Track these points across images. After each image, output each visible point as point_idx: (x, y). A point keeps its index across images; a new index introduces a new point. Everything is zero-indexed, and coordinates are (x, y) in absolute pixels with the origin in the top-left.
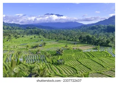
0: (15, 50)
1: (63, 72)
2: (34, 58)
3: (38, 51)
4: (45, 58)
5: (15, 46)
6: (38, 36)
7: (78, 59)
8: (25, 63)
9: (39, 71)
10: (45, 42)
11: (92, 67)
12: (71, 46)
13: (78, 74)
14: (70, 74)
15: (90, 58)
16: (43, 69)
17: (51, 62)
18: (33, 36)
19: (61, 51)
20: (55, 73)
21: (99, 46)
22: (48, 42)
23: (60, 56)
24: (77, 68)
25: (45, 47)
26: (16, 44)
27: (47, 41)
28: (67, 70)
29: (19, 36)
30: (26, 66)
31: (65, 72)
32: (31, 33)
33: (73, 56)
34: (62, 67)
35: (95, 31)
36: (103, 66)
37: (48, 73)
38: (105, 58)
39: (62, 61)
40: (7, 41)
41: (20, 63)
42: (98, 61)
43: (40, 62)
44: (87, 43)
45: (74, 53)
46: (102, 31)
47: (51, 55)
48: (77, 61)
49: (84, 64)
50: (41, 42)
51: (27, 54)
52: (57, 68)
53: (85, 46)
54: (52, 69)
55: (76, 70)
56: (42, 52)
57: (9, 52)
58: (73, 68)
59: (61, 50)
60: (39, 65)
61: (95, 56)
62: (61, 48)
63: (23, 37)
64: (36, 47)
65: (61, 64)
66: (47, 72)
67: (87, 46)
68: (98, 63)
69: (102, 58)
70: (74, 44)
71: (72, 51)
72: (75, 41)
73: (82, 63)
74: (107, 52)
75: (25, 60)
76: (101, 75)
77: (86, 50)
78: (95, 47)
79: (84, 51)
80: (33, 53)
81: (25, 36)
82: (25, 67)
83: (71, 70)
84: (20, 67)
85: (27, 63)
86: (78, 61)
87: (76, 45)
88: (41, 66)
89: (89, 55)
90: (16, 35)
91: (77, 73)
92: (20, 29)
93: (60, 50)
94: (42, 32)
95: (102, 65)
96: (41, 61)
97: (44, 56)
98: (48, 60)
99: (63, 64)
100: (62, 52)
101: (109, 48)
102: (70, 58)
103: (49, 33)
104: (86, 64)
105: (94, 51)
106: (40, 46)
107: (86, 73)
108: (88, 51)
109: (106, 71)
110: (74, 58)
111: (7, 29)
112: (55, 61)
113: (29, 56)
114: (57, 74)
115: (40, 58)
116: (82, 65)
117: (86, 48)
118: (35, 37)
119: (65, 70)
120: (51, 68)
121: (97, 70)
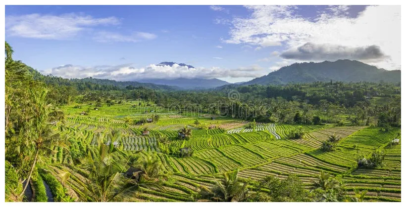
0: (106, 125)
1: (190, 169)
2: (137, 141)
3: (145, 130)
4: (158, 144)
5: (107, 119)
6: (146, 104)
7: (218, 147)
8: (121, 149)
9: (146, 165)
10: (158, 114)
11: (243, 160)
12: (205, 124)
13: (217, 174)
14: (202, 174)
15: (239, 144)
16: (153, 163)
17: (168, 151)
18: (136, 103)
19: (187, 132)
20: (175, 171)
21: (254, 123)
22: (162, 114)
23: (185, 141)
24: (215, 163)
25: (158, 123)
26: (108, 115)
27: (163, 112)
28: (198, 166)
29: (113, 101)
30: (124, 155)
31: (194, 170)
32: (134, 97)
33: (208, 141)
34: (187, 162)
35: (248, 96)
36: (261, 157)
37: (162, 170)
38: (264, 143)
39: (189, 150)
40: (95, 109)
41: (114, 150)
42: (252, 148)
43: (148, 150)
44: (235, 118)
45: (211, 136)
46: (260, 96)
47: (169, 138)
48: (215, 150)
49: (229, 156)
50: (151, 114)
51: (126, 135)
52: (179, 163)
53: (231, 122)
54: (170, 163)
55: (215, 167)
56: (152, 132)
57: (96, 128)
58: (209, 163)
59: (186, 129)
60: (145, 155)
61: (248, 141)
62: (186, 127)
63: (120, 103)
64: (141, 122)
65: (186, 155)
66: (160, 168)
67: (234, 122)
68: (253, 153)
69: (259, 143)
70: (212, 119)
71: (207, 133)
72: (214, 113)
73: (225, 154)
74: (267, 132)
75: (122, 144)
76: (257, 171)
77: (232, 130)
78: (247, 124)
79: (229, 132)
80: (136, 133)
81: (124, 101)
82: (121, 156)
83: (205, 167)
84: (113, 155)
85: (125, 149)
86: (217, 150)
87: (214, 121)
88: (150, 158)
89: (237, 139)
90: (109, 100)
91: (216, 172)
92: (116, 90)
93: (184, 130)
94: (153, 95)
95: (259, 155)
96: (150, 149)
97: (155, 140)
98: (162, 148)
99: (191, 155)
100: (189, 134)
101: (270, 124)
102: (204, 146)
103: (165, 97)
104: (233, 156)
105: (246, 131)
106: (148, 122)
107: (232, 170)
108: (236, 132)
109: (267, 164)
110: (211, 145)
111: (96, 89)
112: (174, 150)
113: (128, 137)
114: (179, 172)
115: (147, 143)
116: (225, 158)
117: (232, 127)
118: (140, 104)
119: (193, 166)
120: (168, 163)
121: (251, 165)
